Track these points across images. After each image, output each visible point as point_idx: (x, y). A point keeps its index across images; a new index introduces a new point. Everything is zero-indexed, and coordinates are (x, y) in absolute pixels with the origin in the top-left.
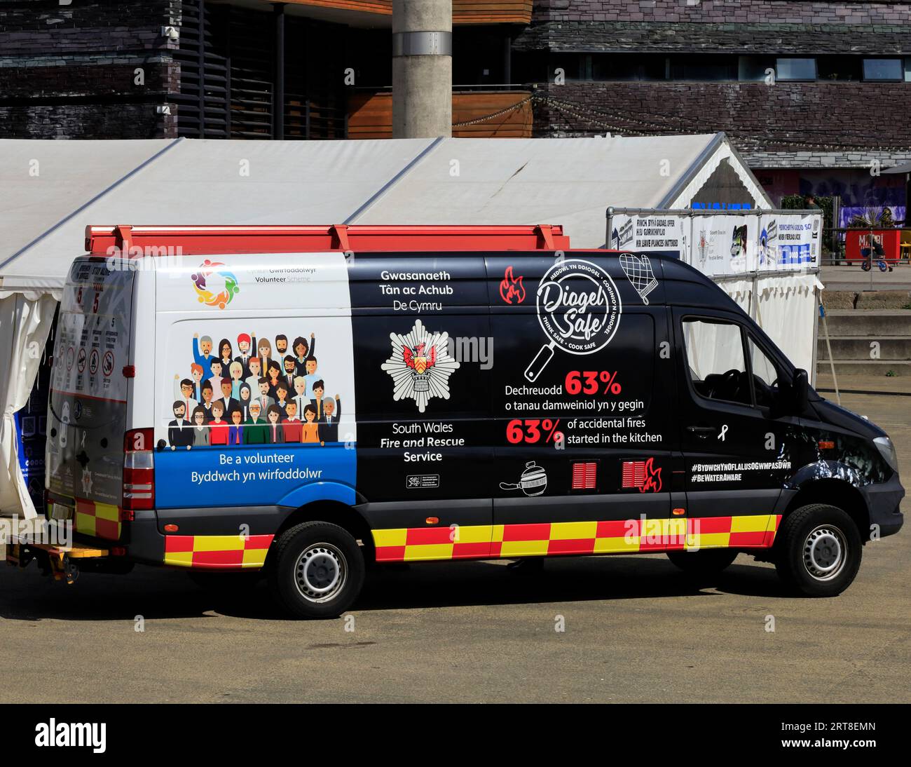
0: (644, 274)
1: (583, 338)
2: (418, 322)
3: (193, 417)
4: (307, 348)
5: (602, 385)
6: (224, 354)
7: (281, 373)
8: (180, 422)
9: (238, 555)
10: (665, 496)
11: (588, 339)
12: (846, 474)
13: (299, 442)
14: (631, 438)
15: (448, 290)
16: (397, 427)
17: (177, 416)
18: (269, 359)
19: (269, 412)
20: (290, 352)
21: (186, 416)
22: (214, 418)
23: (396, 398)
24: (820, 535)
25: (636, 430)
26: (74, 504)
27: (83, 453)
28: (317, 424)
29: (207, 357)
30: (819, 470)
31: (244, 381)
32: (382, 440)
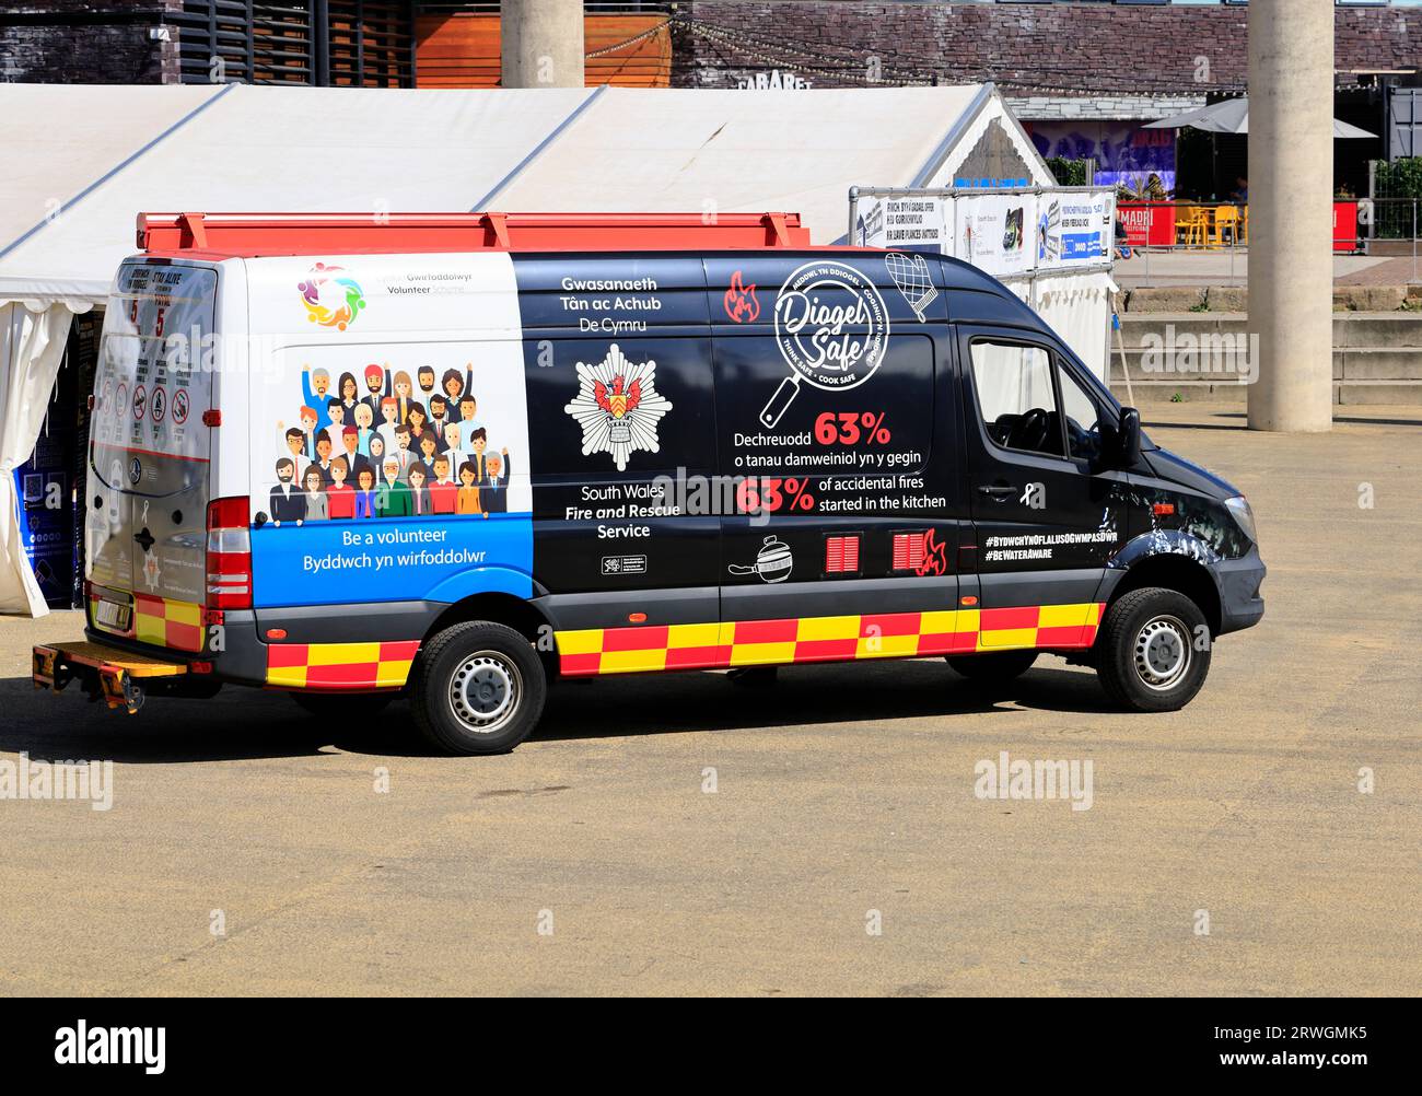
0: (918, 281)
1: (838, 368)
2: (614, 348)
3: (305, 481)
4: (462, 384)
5: (865, 432)
6: (345, 393)
7: (426, 418)
8: (286, 488)
9: (370, 670)
10: (950, 580)
11: (845, 369)
12: (1189, 547)
13: (453, 513)
14: (905, 503)
15: (654, 304)
16: (588, 491)
17: (281, 479)
18: (409, 400)
19: (410, 473)
20: (438, 390)
21: (294, 480)
22: (334, 482)
23: (586, 451)
24: (1156, 631)
25: (910, 492)
26: (131, 601)
27: (146, 531)
28: (477, 488)
29: (322, 397)
30: (1154, 543)
31: (375, 430)
32: (568, 509)
